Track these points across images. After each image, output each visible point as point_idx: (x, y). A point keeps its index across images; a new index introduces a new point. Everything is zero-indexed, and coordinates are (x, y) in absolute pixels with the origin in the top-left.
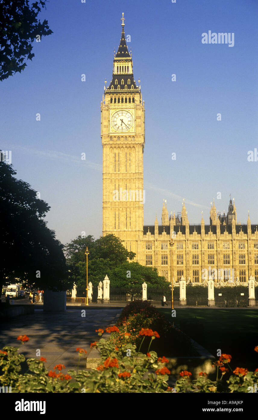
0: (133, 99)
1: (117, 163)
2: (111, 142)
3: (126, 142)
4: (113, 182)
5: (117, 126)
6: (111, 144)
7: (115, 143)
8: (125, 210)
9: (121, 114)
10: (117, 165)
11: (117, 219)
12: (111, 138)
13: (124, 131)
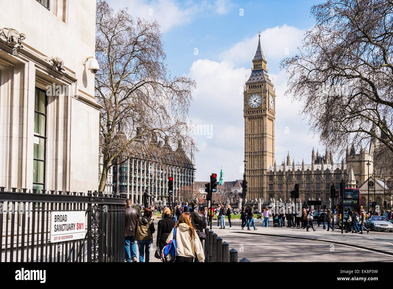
0: (260, 86)
1: (253, 128)
2: (248, 115)
3: (257, 115)
4: (251, 140)
5: (252, 104)
6: (249, 116)
7: (251, 115)
8: (257, 157)
9: (254, 97)
10: (253, 129)
11: (253, 162)
12: (249, 112)
13: (256, 107)
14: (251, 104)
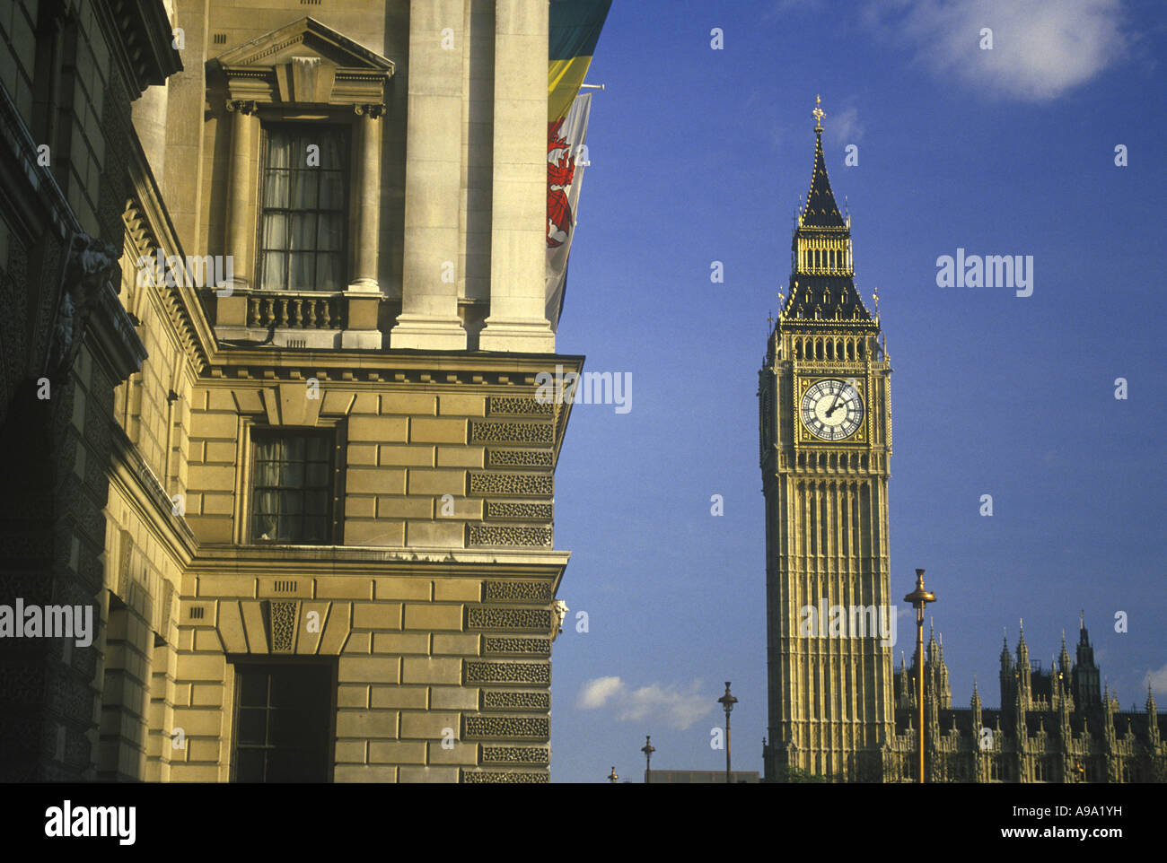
0: (860, 347)
1: (819, 528)
2: (801, 469)
3: (843, 472)
4: (808, 582)
6: (801, 475)
7: (810, 471)
9: (826, 391)
10: (818, 536)
11: (821, 688)
12: (802, 457)
13: (837, 438)
14: (813, 421)
